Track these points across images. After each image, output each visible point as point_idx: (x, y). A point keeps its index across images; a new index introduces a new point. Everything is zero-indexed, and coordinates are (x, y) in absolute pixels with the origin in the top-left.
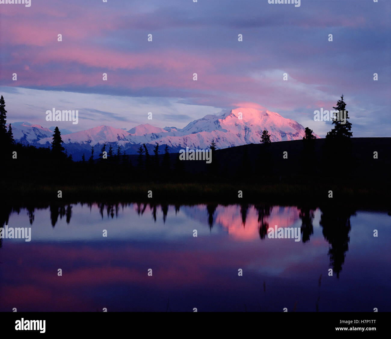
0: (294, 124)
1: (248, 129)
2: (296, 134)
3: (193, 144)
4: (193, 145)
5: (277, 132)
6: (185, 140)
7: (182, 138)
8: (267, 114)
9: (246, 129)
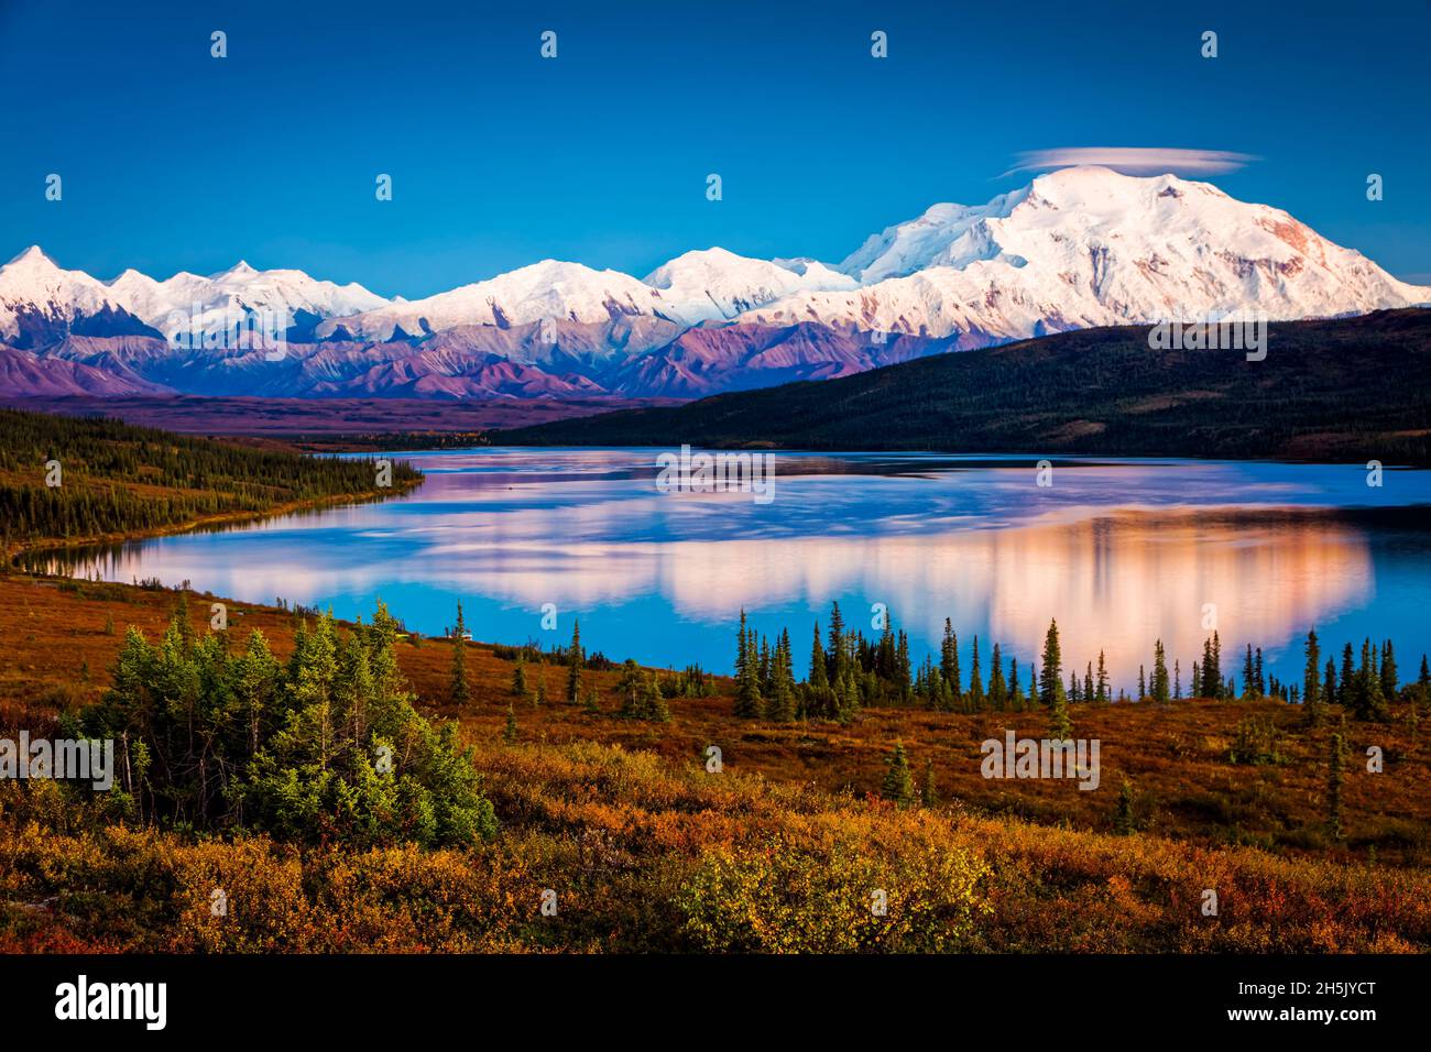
0: (1277, 224)
1: (1105, 251)
2: (1294, 262)
3: (902, 318)
4: (900, 322)
5: (1215, 259)
6: (871, 305)
7: (855, 296)
8: (1169, 189)
9: (1094, 253)
